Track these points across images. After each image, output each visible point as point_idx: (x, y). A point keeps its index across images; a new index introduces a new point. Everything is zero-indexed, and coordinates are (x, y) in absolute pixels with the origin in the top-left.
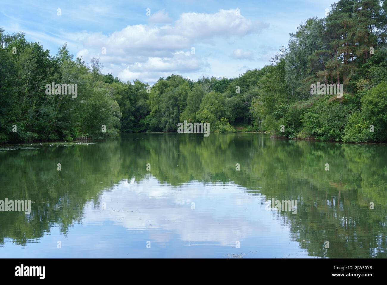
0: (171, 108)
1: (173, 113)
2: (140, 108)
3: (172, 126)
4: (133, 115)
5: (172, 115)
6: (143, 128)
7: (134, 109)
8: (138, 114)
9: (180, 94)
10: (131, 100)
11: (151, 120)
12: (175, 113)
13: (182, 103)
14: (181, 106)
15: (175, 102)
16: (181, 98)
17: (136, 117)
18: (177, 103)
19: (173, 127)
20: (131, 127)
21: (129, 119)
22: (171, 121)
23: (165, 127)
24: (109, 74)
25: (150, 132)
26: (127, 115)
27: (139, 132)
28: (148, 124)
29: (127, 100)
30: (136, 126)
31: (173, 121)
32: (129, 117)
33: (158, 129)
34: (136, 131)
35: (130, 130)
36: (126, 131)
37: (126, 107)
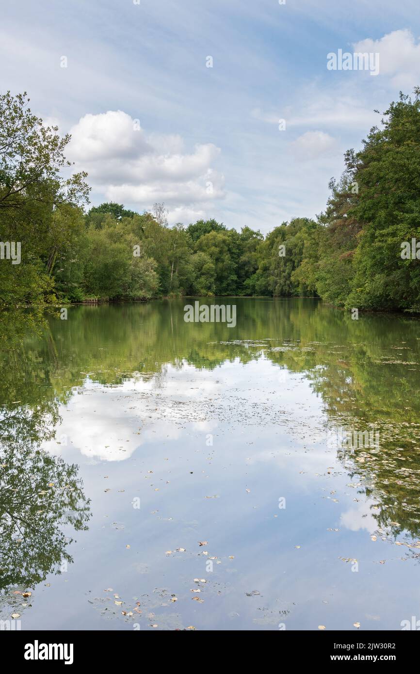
0: (282, 263)
1: (284, 272)
2: (245, 264)
3: (284, 288)
4: (236, 274)
5: (284, 274)
6: (249, 291)
7: (236, 265)
8: (243, 272)
9: (296, 245)
10: (232, 253)
11: (258, 280)
12: (287, 271)
13: (298, 257)
14: (296, 261)
15: (288, 256)
16: (297, 250)
17: (239, 277)
18: (292, 257)
19: (286, 290)
20: (233, 290)
21: (229, 279)
22: (282, 281)
23: (275, 290)
24: (212, 219)
25: (257, 296)
26: (226, 274)
27: (244, 296)
28: (254, 286)
29: (227, 254)
30: (240, 288)
31: (285, 281)
32: (228, 277)
33: (267, 293)
34: (240, 294)
35: (230, 293)
36: (226, 294)
37: (224, 263)
